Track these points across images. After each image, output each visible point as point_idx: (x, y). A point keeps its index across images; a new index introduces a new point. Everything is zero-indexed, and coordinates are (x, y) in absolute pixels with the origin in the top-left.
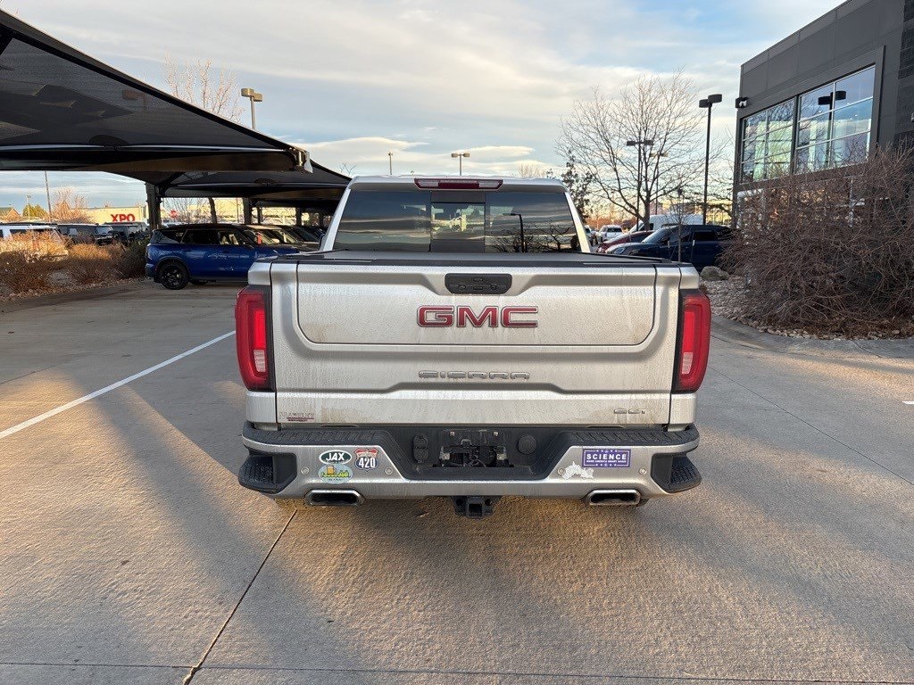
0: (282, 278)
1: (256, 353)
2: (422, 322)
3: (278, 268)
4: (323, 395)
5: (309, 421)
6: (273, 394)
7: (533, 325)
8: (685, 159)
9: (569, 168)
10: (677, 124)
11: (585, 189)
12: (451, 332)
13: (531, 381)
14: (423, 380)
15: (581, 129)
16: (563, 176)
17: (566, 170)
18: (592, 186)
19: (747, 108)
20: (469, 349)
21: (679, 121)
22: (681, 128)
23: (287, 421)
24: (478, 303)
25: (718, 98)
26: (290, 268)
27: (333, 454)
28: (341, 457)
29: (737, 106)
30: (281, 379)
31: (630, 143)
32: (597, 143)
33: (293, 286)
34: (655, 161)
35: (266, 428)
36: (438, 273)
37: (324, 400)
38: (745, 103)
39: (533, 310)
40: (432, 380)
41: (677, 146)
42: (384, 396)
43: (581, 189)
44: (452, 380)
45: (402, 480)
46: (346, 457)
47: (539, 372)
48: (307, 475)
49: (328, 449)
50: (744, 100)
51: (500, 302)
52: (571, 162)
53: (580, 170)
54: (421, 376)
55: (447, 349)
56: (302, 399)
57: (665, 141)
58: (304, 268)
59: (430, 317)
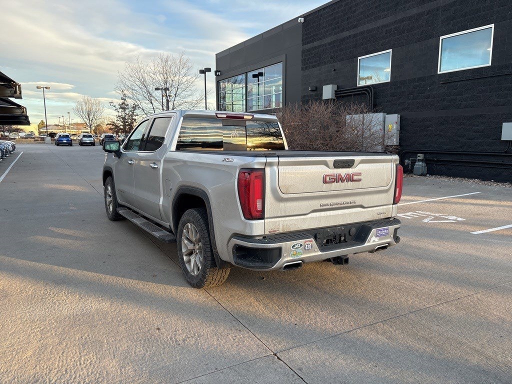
0: (271, 164)
1: (258, 201)
2: (325, 182)
3: (269, 160)
4: (283, 219)
5: (277, 232)
6: (263, 220)
7: (360, 180)
8: (189, 99)
9: (123, 101)
10: (184, 81)
11: (133, 113)
12: (334, 185)
13: (357, 204)
14: (322, 208)
15: (130, 79)
16: (119, 105)
17: (121, 102)
18: (137, 112)
19: (221, 76)
20: (340, 192)
21: (185, 79)
22: (186, 83)
23: (268, 233)
24: (343, 172)
25: (209, 70)
26: (275, 160)
27: (296, 244)
28: (299, 246)
29: (216, 75)
30: (267, 214)
31: (157, 89)
32: (141, 88)
33: (275, 168)
34: (173, 99)
35: (258, 238)
36: (331, 159)
37: (283, 221)
38: (219, 73)
39: (360, 174)
40: (325, 207)
41: (184, 92)
42: (306, 217)
43: (131, 113)
44: (331, 207)
45: (320, 253)
46: (301, 245)
47: (358, 200)
48: (286, 257)
49: (294, 243)
50: (219, 72)
51: (350, 171)
52: (124, 98)
53: (130, 102)
54: (321, 206)
55: (332, 193)
56: (275, 221)
57: (178, 89)
58: (282, 159)
59: (328, 179)
